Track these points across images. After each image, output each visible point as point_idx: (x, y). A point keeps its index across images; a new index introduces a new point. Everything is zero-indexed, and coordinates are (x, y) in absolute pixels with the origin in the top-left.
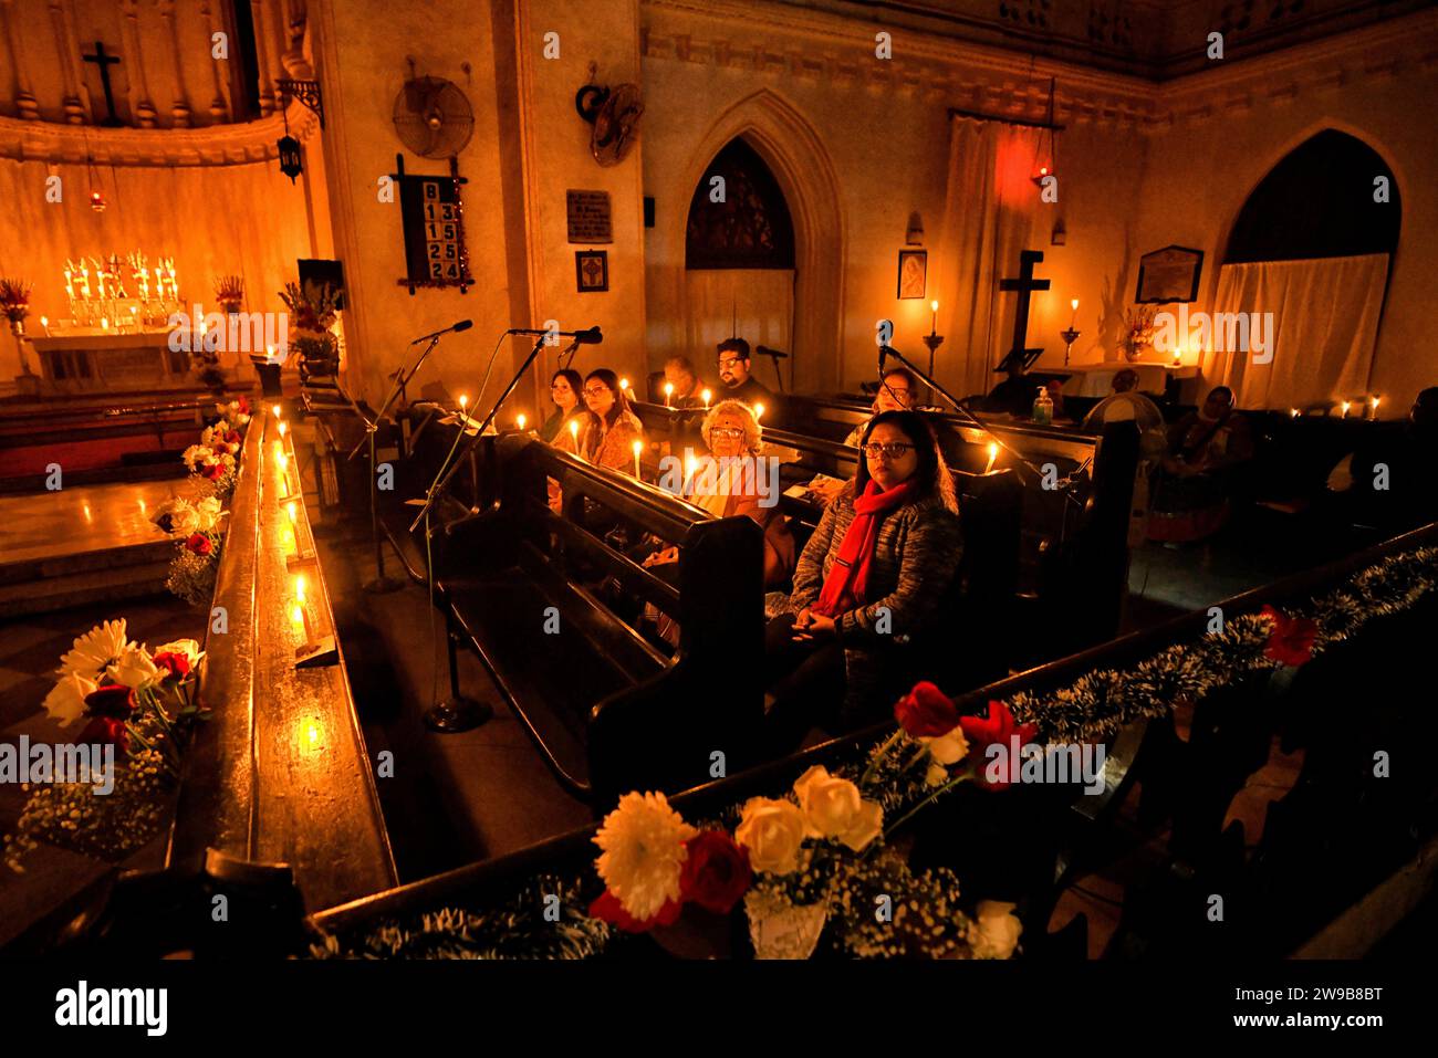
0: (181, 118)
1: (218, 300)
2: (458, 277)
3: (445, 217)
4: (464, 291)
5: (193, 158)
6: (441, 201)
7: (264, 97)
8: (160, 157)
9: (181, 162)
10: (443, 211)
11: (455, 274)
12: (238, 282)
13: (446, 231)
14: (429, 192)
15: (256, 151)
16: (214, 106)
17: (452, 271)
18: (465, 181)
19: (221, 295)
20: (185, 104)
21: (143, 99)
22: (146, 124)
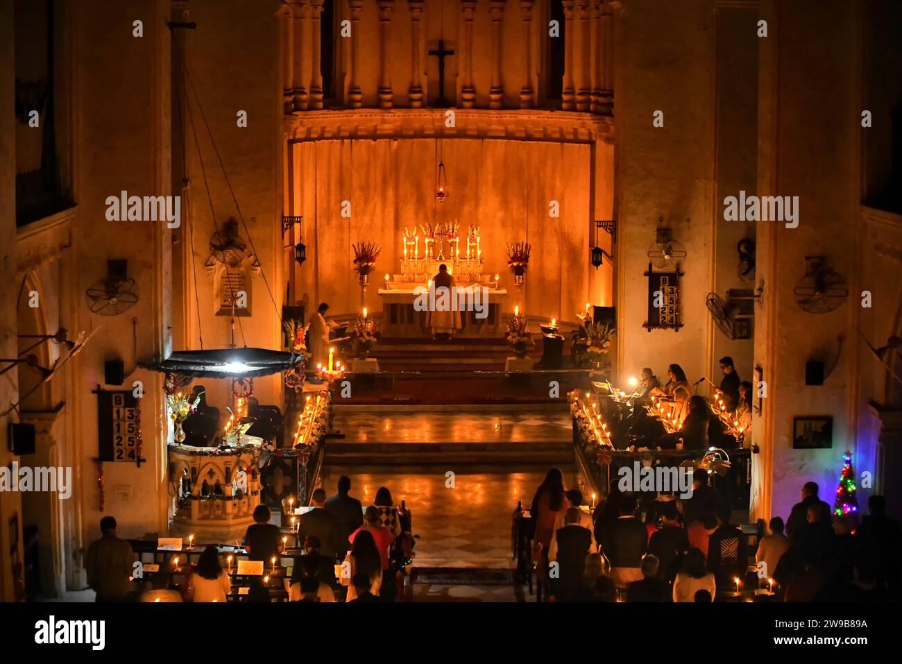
0: (496, 101)
1: (509, 263)
2: (674, 323)
3: (670, 293)
4: (677, 331)
5: (501, 131)
6: (669, 285)
7: (566, 93)
8: (474, 130)
9: (490, 134)
10: (670, 290)
11: (672, 322)
12: (526, 247)
13: (670, 300)
14: (663, 281)
15: (554, 132)
16: (523, 93)
17: (671, 320)
18: (682, 275)
19: (512, 258)
20: (500, 89)
21: (468, 84)
22: (468, 104)
